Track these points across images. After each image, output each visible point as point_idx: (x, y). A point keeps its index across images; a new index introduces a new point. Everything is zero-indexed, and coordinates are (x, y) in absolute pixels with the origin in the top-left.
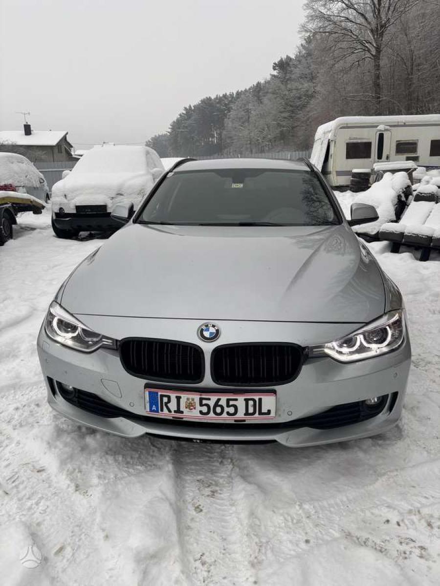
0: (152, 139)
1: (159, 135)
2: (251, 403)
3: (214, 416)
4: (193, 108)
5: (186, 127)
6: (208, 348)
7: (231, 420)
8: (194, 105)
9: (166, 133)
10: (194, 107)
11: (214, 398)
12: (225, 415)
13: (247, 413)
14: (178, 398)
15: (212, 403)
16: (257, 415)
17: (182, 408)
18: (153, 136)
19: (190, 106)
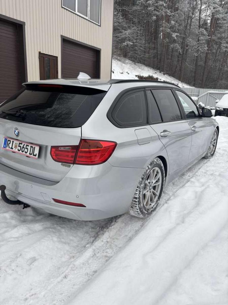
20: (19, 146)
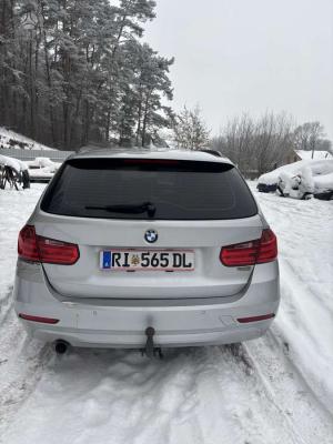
20: (143, 259)
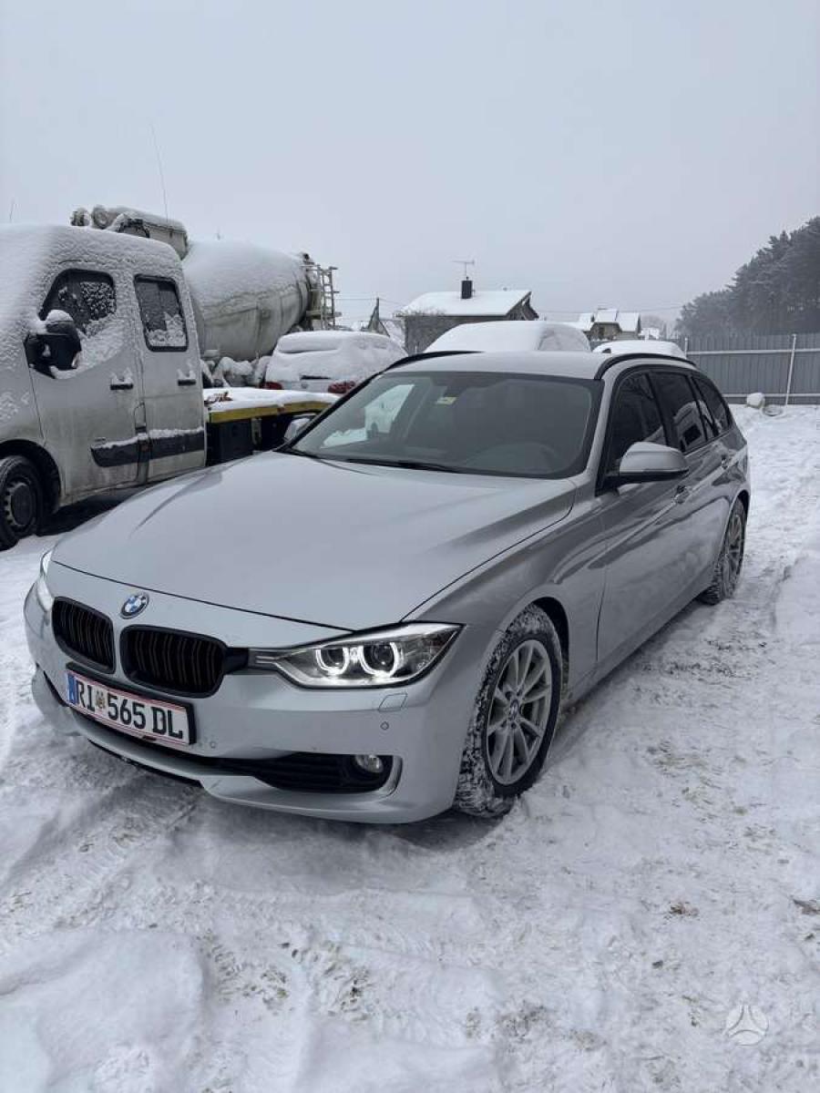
0: (698, 300)
1: (711, 293)
2: (159, 715)
3: (121, 723)
4: (790, 237)
5: (770, 277)
6: (119, 624)
7: (139, 733)
8: (792, 230)
9: (726, 288)
10: (791, 234)
11: (120, 698)
12: (132, 725)
13: (155, 730)
14: (90, 688)
15: (119, 703)
16: (167, 735)
17: (94, 705)
18: (700, 295)
19: (784, 234)
